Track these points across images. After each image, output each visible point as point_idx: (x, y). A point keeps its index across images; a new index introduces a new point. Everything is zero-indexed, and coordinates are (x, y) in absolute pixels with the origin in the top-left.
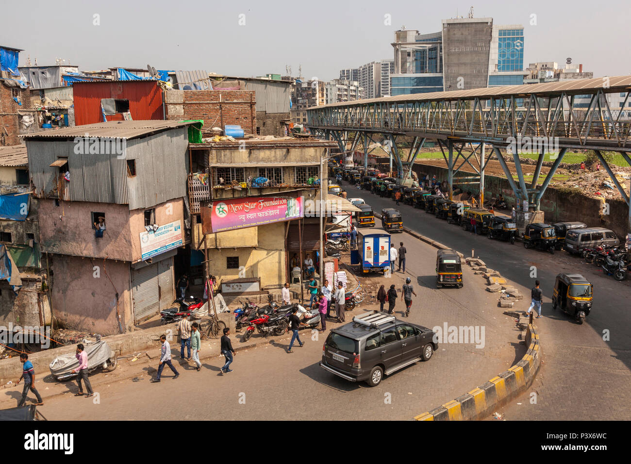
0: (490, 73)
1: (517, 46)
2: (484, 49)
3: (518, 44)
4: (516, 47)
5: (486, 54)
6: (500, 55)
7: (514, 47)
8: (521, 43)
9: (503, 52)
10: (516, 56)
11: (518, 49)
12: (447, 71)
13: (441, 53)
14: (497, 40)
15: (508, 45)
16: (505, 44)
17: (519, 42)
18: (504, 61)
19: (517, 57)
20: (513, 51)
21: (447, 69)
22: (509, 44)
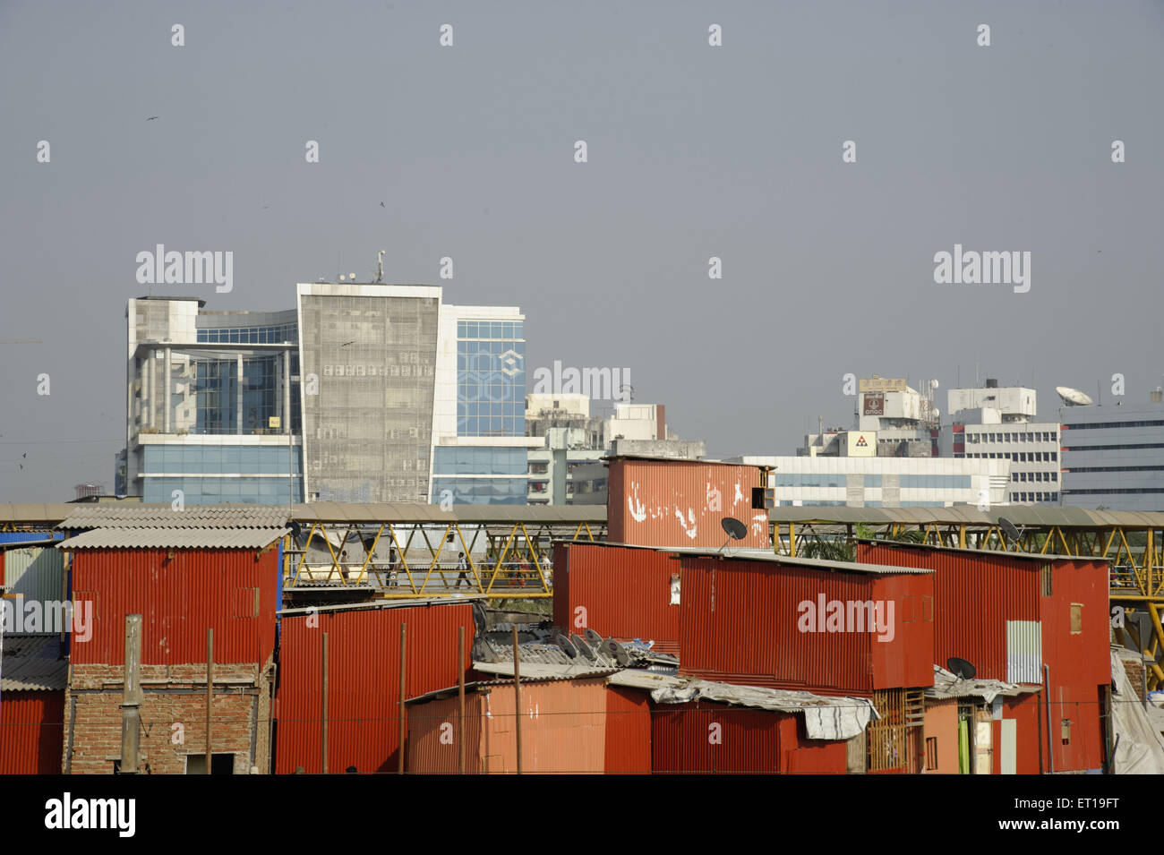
0: (435, 442)
1: (508, 367)
2: (420, 373)
3: (511, 362)
4: (505, 370)
5: (424, 385)
6: (461, 390)
7: (499, 368)
8: (517, 359)
9: (471, 381)
10: (505, 393)
11: (511, 373)
12: (312, 432)
13: (295, 378)
14: (454, 348)
15: (484, 364)
16: (476, 359)
17: (512, 357)
18: (473, 407)
19: (508, 395)
20: (498, 381)
21: (312, 424)
22: (485, 360)
